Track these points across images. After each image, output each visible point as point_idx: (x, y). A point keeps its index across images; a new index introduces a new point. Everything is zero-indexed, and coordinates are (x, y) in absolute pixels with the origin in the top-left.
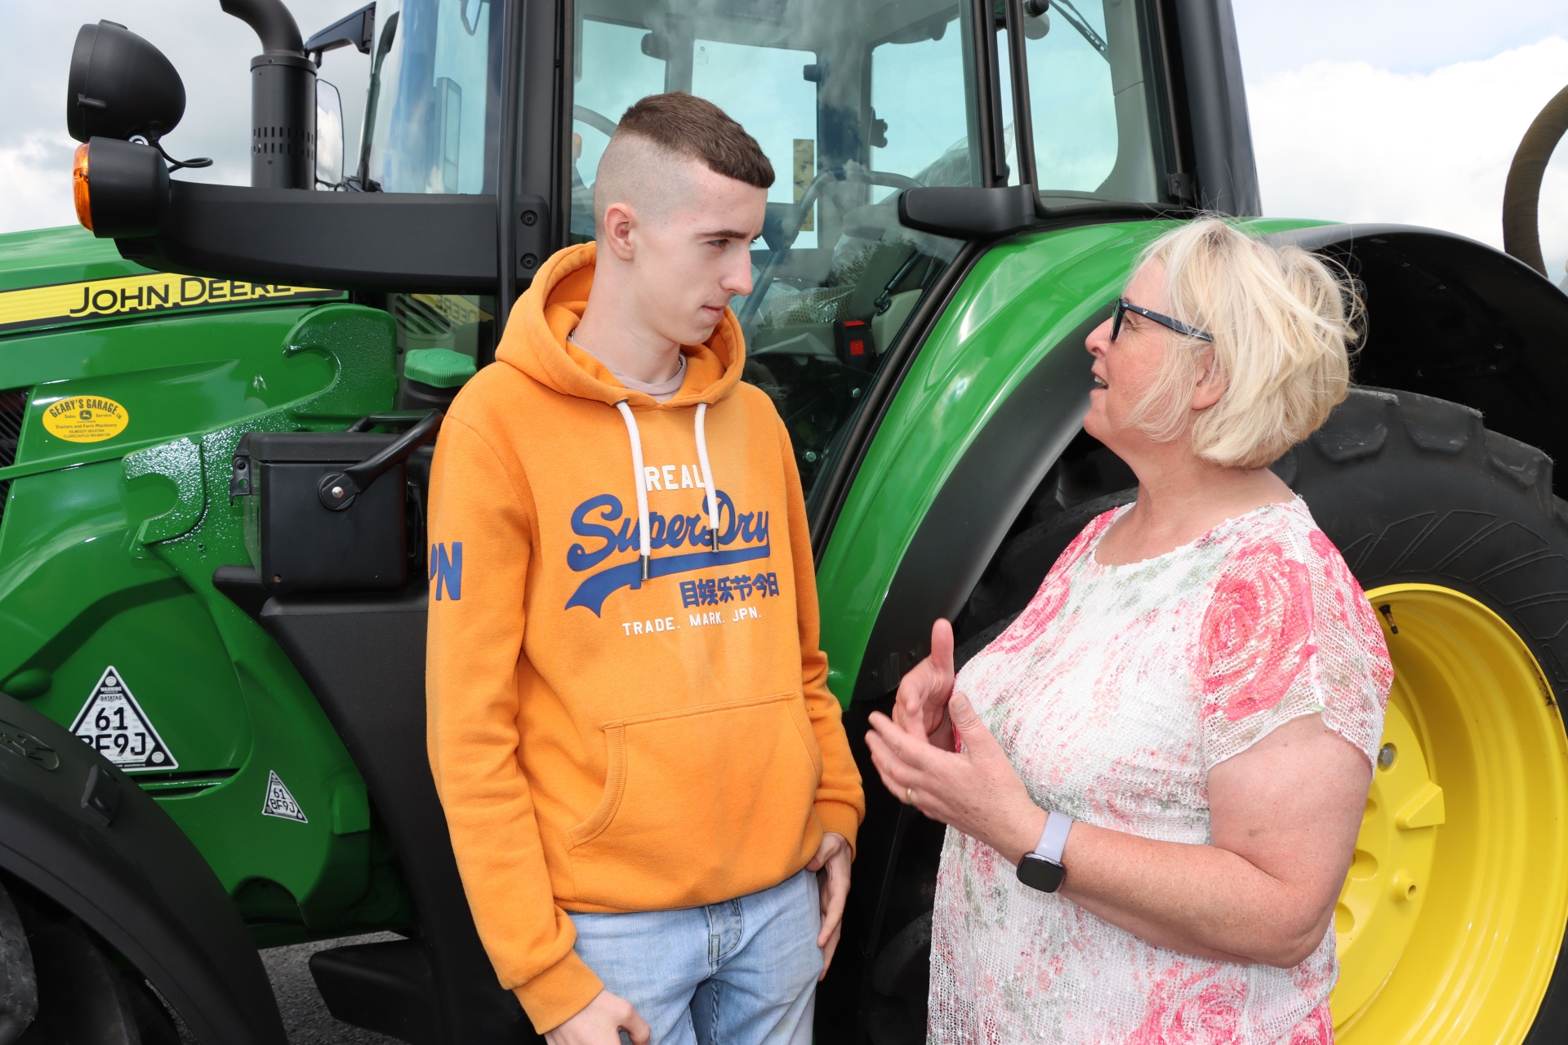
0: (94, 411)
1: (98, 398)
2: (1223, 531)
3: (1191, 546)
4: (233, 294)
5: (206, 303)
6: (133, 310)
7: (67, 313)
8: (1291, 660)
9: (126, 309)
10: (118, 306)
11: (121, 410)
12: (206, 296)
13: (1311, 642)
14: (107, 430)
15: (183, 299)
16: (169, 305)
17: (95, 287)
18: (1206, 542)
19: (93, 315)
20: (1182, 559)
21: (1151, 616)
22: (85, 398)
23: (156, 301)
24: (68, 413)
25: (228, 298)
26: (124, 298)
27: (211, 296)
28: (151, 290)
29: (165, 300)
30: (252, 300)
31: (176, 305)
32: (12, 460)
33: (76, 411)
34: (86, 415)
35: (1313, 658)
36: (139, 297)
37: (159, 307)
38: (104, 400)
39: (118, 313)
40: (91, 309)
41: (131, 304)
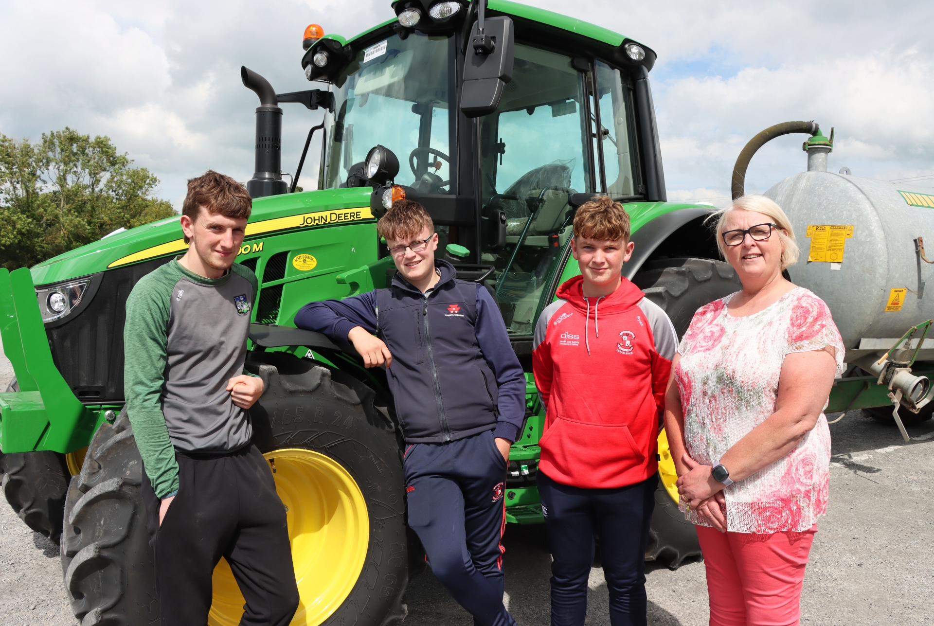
0: (307, 259)
1: (308, 255)
2: (787, 296)
3: (777, 303)
4: (345, 219)
5: (337, 222)
6: (317, 224)
7: (299, 225)
8: (817, 327)
9: (315, 224)
10: (313, 223)
11: (314, 259)
12: (337, 220)
13: (824, 323)
14: (311, 266)
15: (331, 221)
16: (327, 223)
17: (307, 216)
18: (782, 300)
19: (306, 226)
20: (775, 307)
21: (770, 324)
22: (304, 255)
23: (323, 221)
24: (300, 260)
25: (343, 220)
26: (315, 220)
27: (339, 220)
28: (322, 217)
29: (326, 221)
30: (350, 221)
31: (329, 223)
32: (283, 277)
33: (302, 260)
34: (305, 261)
35: (824, 328)
36: (319, 220)
37: (324, 223)
38: (310, 256)
39: (313, 225)
40: (305, 224)
41: (317, 222)
